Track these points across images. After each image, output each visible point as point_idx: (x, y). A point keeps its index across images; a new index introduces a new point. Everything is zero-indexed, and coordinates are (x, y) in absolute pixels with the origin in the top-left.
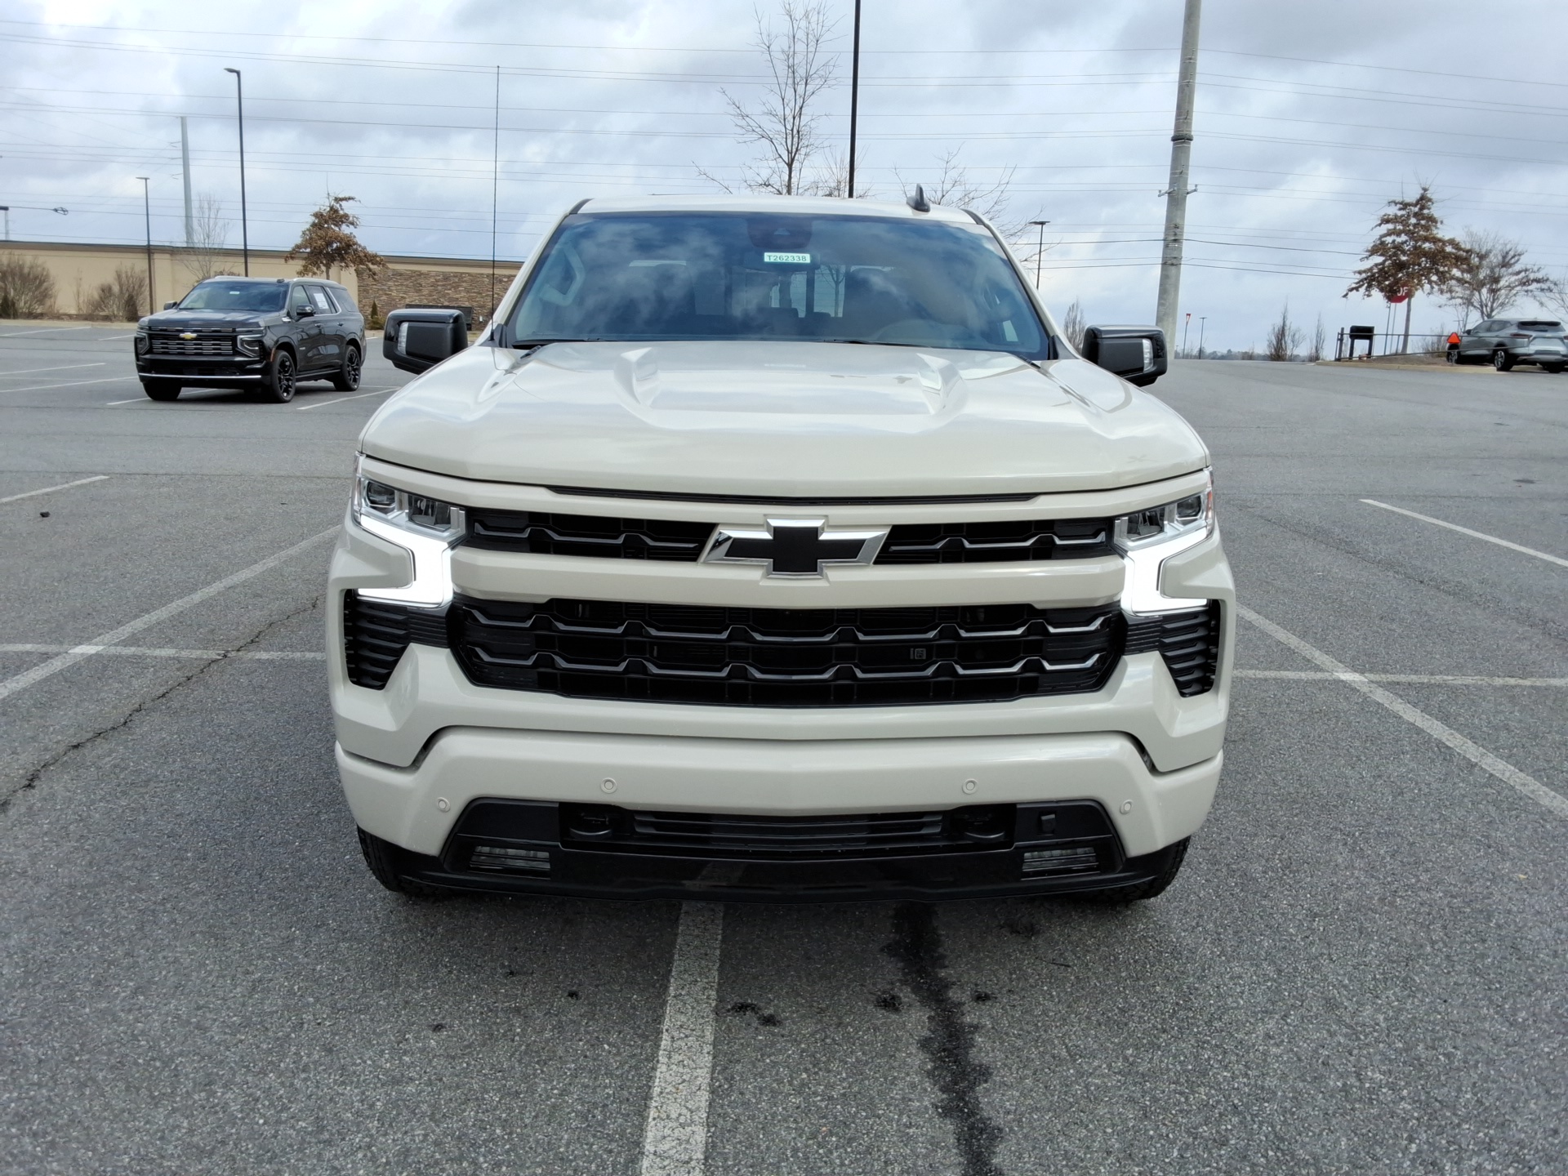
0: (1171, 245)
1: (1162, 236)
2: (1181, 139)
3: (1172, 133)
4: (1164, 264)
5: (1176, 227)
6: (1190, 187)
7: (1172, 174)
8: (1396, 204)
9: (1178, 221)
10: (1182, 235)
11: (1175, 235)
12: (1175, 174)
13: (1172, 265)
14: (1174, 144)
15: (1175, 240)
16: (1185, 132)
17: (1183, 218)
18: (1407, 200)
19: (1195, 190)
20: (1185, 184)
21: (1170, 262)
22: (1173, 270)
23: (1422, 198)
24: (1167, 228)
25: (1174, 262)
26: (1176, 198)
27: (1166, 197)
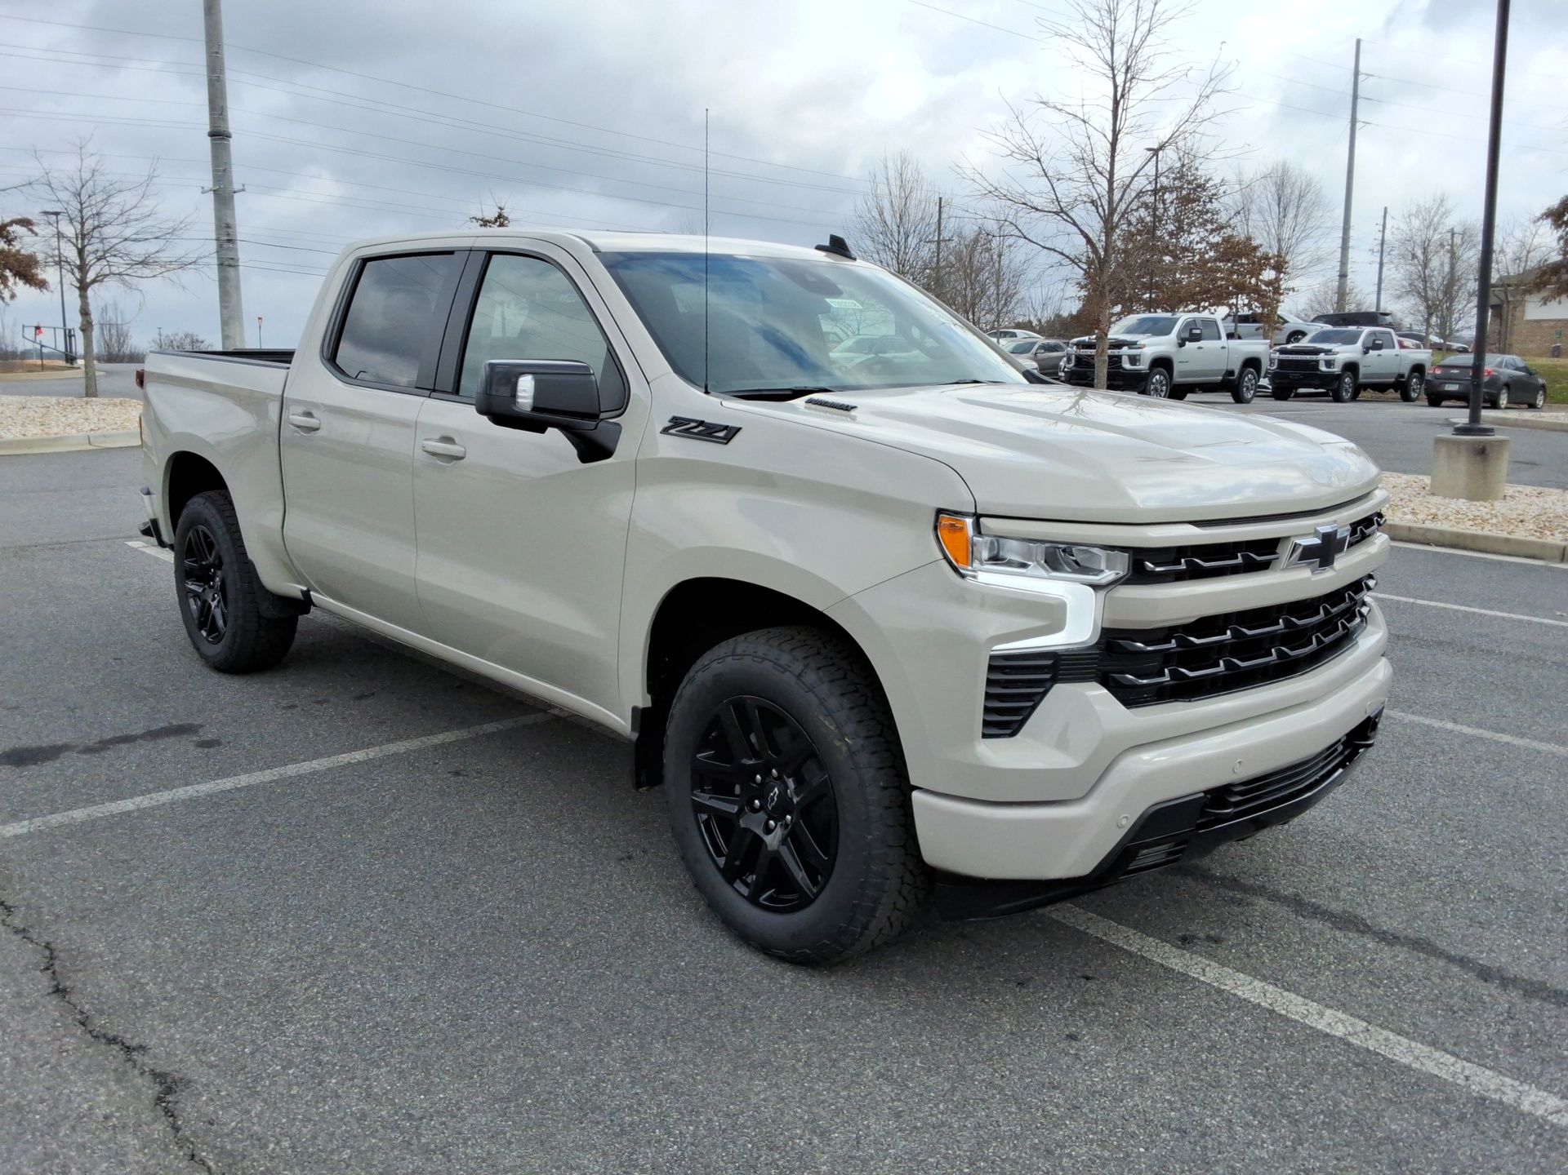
0: (226, 245)
1: (213, 236)
2: (219, 135)
3: (208, 129)
4: (221, 265)
5: (228, 226)
6: (236, 187)
7: (215, 171)
8: (477, 220)
9: (229, 221)
10: (236, 236)
11: (228, 235)
12: (219, 171)
13: (230, 266)
14: (212, 140)
15: (229, 241)
16: (222, 129)
17: (233, 216)
18: (487, 218)
19: (243, 190)
20: (231, 183)
21: (226, 263)
22: (231, 271)
23: (500, 216)
24: (218, 228)
25: (232, 262)
26: (223, 197)
27: (211, 195)
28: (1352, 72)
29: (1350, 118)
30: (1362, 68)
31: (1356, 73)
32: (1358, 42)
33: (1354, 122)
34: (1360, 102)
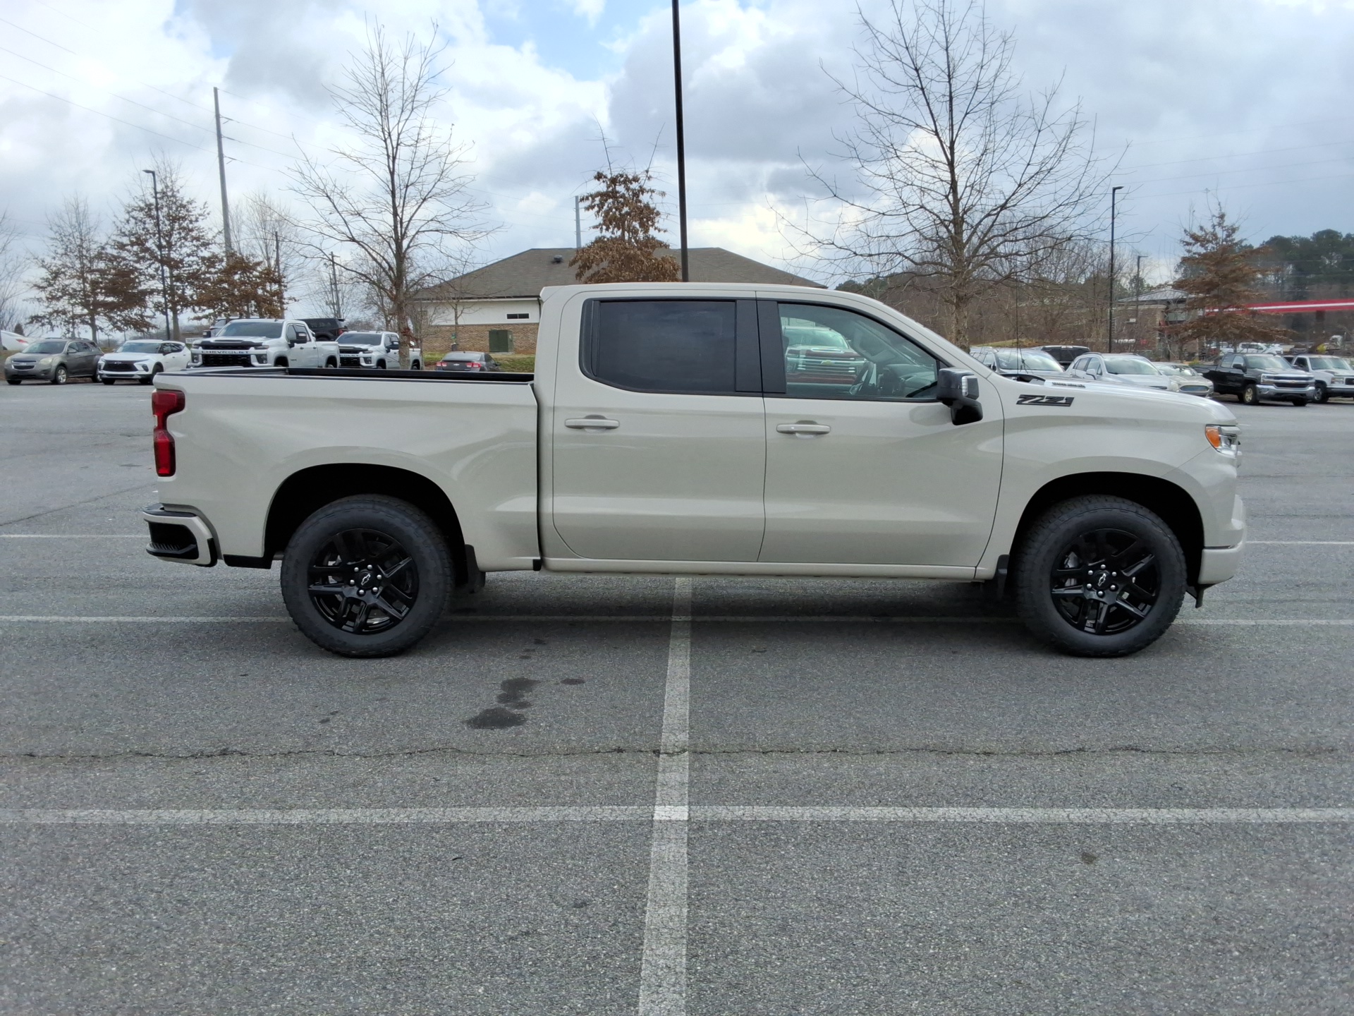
28: (214, 114)
29: (217, 153)
30: (221, 112)
31: (218, 116)
32: (216, 90)
33: (221, 156)
34: (224, 141)
